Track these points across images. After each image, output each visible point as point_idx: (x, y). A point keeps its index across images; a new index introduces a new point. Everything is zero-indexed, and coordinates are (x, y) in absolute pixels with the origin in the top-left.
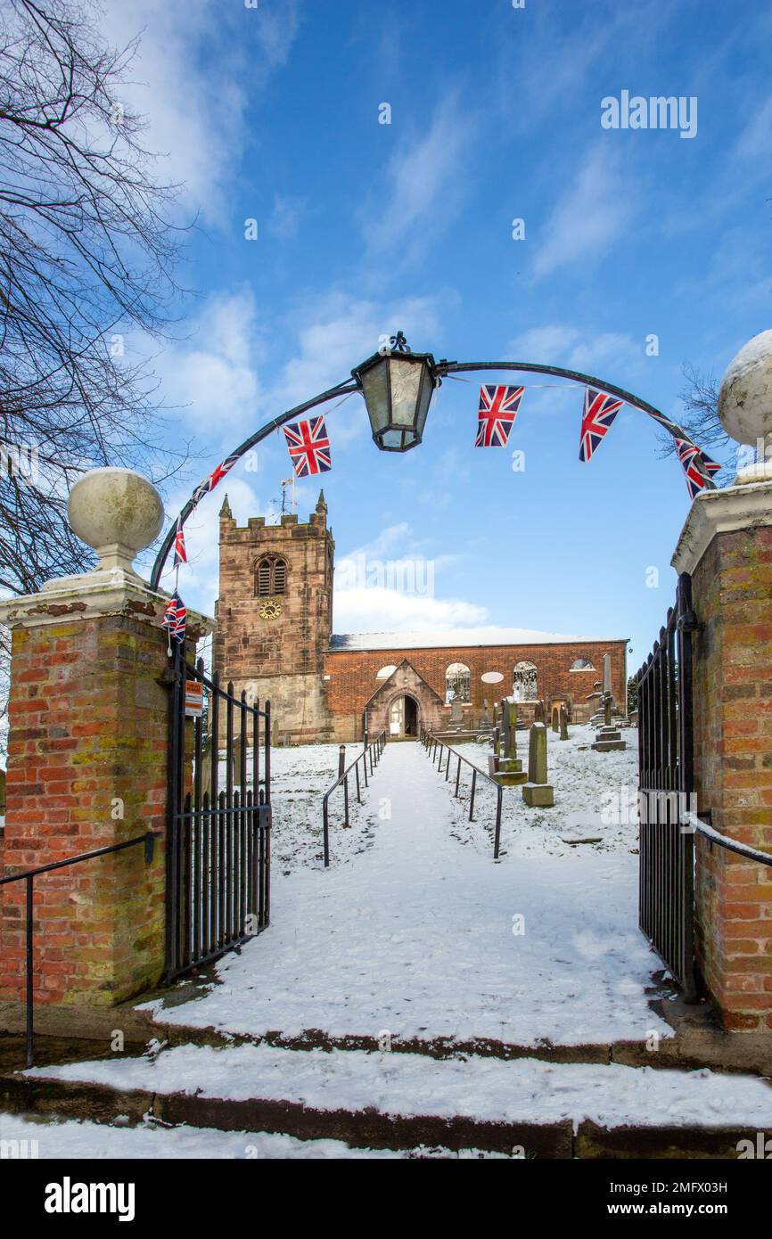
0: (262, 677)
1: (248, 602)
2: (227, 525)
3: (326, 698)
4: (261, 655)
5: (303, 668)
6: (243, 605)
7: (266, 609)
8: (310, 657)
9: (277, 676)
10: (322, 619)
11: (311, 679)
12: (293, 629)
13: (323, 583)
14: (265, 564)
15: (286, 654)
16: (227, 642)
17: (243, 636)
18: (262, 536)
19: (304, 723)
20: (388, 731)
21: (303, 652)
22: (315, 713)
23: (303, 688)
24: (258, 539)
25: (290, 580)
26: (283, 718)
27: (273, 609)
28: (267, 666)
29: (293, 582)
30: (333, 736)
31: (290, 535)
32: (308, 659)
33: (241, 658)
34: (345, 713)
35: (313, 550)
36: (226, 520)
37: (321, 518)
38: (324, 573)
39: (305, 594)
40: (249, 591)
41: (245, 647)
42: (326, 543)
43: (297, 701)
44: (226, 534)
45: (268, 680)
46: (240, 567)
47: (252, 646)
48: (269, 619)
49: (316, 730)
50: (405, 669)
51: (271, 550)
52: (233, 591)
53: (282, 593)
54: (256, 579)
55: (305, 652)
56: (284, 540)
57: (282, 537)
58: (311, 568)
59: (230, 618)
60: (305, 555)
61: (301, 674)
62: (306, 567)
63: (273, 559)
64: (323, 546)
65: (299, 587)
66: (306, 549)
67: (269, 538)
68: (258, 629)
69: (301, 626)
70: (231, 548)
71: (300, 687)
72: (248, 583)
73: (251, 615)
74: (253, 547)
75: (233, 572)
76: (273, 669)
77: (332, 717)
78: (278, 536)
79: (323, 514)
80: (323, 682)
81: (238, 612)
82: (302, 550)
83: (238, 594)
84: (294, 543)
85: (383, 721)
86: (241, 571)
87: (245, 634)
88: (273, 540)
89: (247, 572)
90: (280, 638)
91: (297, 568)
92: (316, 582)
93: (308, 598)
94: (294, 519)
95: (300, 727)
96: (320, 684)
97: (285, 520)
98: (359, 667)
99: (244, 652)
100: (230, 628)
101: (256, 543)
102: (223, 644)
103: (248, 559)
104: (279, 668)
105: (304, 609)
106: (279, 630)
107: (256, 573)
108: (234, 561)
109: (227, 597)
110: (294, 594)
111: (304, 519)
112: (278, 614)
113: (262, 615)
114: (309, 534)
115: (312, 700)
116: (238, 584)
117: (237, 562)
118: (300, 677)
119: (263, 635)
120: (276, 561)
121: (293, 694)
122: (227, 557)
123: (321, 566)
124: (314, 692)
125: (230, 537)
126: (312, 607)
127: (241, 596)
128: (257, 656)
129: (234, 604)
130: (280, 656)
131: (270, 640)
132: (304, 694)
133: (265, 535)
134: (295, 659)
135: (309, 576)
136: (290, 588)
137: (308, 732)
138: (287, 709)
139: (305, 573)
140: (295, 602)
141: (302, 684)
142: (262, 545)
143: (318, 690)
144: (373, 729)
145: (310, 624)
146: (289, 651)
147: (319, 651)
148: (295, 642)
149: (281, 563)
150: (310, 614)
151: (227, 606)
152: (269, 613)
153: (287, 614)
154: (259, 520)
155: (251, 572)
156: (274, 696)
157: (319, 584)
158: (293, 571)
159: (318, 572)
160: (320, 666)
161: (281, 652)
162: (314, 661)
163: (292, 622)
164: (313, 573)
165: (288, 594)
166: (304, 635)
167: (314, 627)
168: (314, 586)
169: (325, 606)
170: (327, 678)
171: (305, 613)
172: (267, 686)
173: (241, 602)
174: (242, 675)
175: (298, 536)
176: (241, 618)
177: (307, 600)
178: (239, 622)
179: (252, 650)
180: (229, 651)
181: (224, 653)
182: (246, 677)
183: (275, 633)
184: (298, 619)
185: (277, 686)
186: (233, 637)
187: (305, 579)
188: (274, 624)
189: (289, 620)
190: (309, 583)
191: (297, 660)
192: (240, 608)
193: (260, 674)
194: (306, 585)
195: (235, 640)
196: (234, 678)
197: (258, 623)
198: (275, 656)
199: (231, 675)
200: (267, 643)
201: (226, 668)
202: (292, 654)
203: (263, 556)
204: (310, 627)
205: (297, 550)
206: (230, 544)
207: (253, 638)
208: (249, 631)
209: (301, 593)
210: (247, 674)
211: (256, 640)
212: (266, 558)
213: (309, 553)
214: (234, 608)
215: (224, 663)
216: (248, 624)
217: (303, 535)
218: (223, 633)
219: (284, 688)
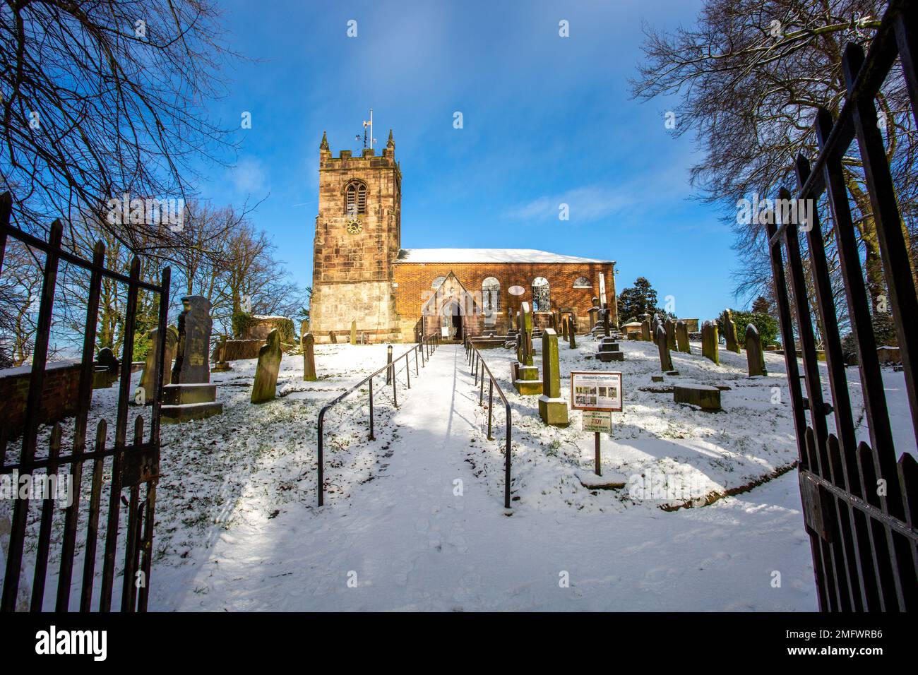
0: (349, 283)
1: (339, 219)
2: (325, 156)
3: (395, 303)
4: (348, 263)
5: (379, 276)
6: (335, 221)
7: (352, 225)
8: (383, 267)
9: (360, 282)
10: (392, 235)
11: (384, 285)
12: (371, 243)
13: (392, 205)
14: (352, 189)
15: (366, 263)
16: (325, 252)
17: (335, 247)
18: (349, 165)
19: (379, 324)
20: (440, 334)
21: (378, 262)
22: (387, 315)
23: (378, 294)
24: (347, 167)
25: (369, 202)
26: (362, 319)
27: (357, 225)
28: (352, 273)
29: (371, 204)
30: (400, 336)
31: (368, 166)
32: (382, 268)
33: (334, 266)
34: (409, 316)
35: (385, 178)
36: (324, 151)
37: (390, 152)
38: (393, 197)
39: (379, 213)
40: (340, 209)
41: (337, 257)
42: (394, 172)
43: (374, 304)
44: (324, 163)
45: (353, 286)
46: (334, 190)
47: (343, 256)
48: (354, 234)
49: (388, 330)
50: (451, 279)
51: (355, 176)
52: (329, 210)
53: (363, 212)
54: (345, 200)
55: (379, 262)
56: (364, 169)
57: (363, 166)
58: (384, 192)
59: (326, 232)
60: (379, 181)
61: (377, 281)
62: (380, 191)
63: (357, 184)
64: (392, 175)
65: (375, 208)
66: (380, 177)
67: (354, 167)
68: (346, 242)
69: (377, 240)
70: (328, 174)
71: (376, 292)
72: (339, 203)
73: (342, 230)
74: (343, 174)
75: (328, 194)
76: (356, 276)
77: (400, 319)
78: (361, 166)
79: (392, 149)
80: (393, 288)
81: (332, 227)
82: (377, 177)
83: (332, 212)
84: (372, 172)
85: (436, 325)
86: (334, 193)
87: (337, 245)
88: (357, 169)
89: (339, 195)
90: (361, 249)
91: (374, 192)
92: (388, 204)
93: (382, 218)
94: (371, 152)
95: (375, 328)
96: (390, 290)
97: (365, 154)
98: (419, 276)
99: (336, 261)
100: (326, 240)
101: (345, 170)
102: (321, 253)
103: (340, 184)
104: (361, 275)
105: (379, 226)
106: (361, 243)
107: (345, 195)
108: (330, 185)
109: (325, 214)
110: (371, 213)
111: (379, 153)
112: (360, 229)
113: (349, 230)
114: (383, 165)
115: (385, 305)
116: (332, 204)
117: (332, 185)
118: (376, 284)
119: (350, 247)
120: (359, 186)
121: (371, 299)
122: (325, 181)
123: (391, 191)
124: (387, 297)
125: (327, 166)
126: (385, 225)
127: (334, 214)
128: (345, 264)
129: (330, 221)
130: (362, 265)
131: (355, 252)
132: (379, 299)
133: (352, 164)
134: (372, 268)
135: (382, 199)
136: (369, 208)
137: (382, 332)
138: (367, 311)
139: (379, 197)
140: (372, 220)
141: (378, 290)
142: (349, 173)
143: (389, 296)
144: (429, 332)
145: (383, 239)
146: (368, 261)
147: (389, 262)
148: (372, 254)
149: (363, 188)
150: (383, 231)
151: (325, 222)
152: (354, 229)
153: (367, 230)
154: (347, 153)
155: (342, 194)
156: (357, 300)
157: (390, 206)
158: (371, 194)
159: (389, 196)
160: (390, 275)
161: (363, 261)
162: (386, 270)
163: (370, 237)
164: (386, 197)
165: (367, 213)
166: (379, 248)
167: (386, 242)
168: (386, 207)
169: (394, 224)
170: (396, 285)
171: (380, 229)
172: (352, 291)
173: (334, 218)
174: (335, 280)
175: (375, 166)
176: (334, 232)
177: (381, 219)
178: (332, 235)
179: (342, 259)
180: (325, 260)
181: (322, 261)
182: (338, 283)
183: (359, 245)
184: (375, 234)
185: (359, 291)
186: (328, 247)
187: (379, 202)
188: (357, 238)
189: (368, 235)
190: (382, 205)
191: (374, 268)
192: (333, 224)
193: (347, 280)
194: (380, 206)
195: (330, 250)
196: (329, 282)
197: (346, 237)
198: (358, 265)
199: (327, 280)
200: (352, 254)
201: (323, 274)
202: (371, 263)
203: (350, 181)
204: (383, 242)
205: (374, 177)
206: (328, 171)
207: (343, 249)
208: (340, 243)
209: (377, 213)
210: (339, 280)
211: (344, 251)
212: (352, 183)
213: (382, 180)
214: (329, 224)
215: (322, 270)
216: (339, 237)
217: (378, 166)
218: (321, 244)
219: (365, 293)
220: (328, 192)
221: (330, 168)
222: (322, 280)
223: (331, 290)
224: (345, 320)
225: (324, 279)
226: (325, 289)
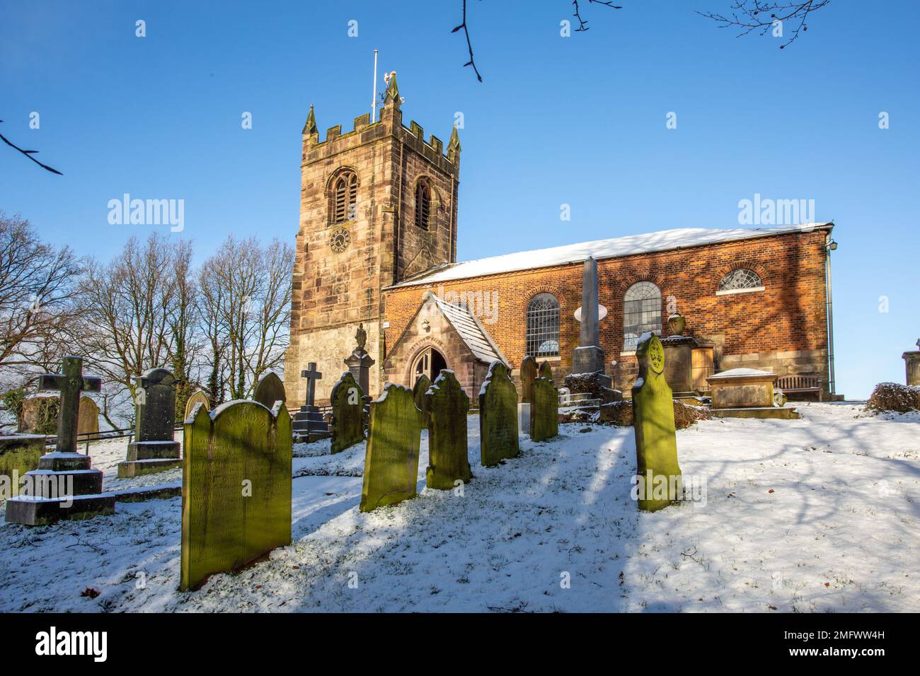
0: (331, 327)
1: (322, 234)
2: (309, 143)
4: (331, 298)
5: (367, 313)
6: (318, 238)
7: (337, 239)
8: (374, 297)
9: (343, 325)
11: (375, 326)
12: (359, 263)
13: (390, 196)
14: (341, 183)
15: (352, 295)
16: (304, 286)
17: (316, 277)
18: (336, 149)
21: (368, 291)
24: (333, 153)
25: (359, 199)
27: (343, 239)
28: (336, 313)
29: (362, 201)
31: (360, 142)
32: (372, 300)
33: (314, 304)
35: (380, 155)
36: (308, 136)
37: (389, 111)
38: (392, 182)
39: (372, 214)
40: (323, 219)
41: (318, 291)
42: (392, 142)
44: (307, 154)
45: (335, 332)
46: (316, 192)
47: (324, 289)
48: (338, 252)
51: (344, 164)
52: (310, 222)
54: (330, 203)
55: (370, 291)
56: (354, 148)
57: (353, 145)
58: (378, 180)
59: (307, 256)
60: (373, 163)
62: (373, 179)
63: (347, 176)
64: (390, 147)
65: (366, 207)
66: (374, 155)
67: (342, 149)
68: (330, 266)
69: (367, 257)
70: (311, 169)
72: (322, 209)
73: (325, 249)
74: (328, 164)
75: (310, 199)
76: (340, 316)
78: (350, 145)
80: (382, 330)
81: (314, 247)
82: (370, 157)
83: (314, 225)
84: (363, 150)
86: (317, 196)
87: (318, 274)
88: (345, 151)
89: (323, 196)
90: (347, 275)
91: (365, 182)
92: (383, 196)
93: (374, 220)
94: (365, 120)
96: (380, 332)
97: (356, 124)
99: (316, 297)
100: (306, 268)
101: (330, 158)
102: (300, 288)
103: (324, 180)
104: (346, 314)
105: (370, 234)
106: (347, 264)
107: (331, 196)
108: (312, 184)
109: (306, 229)
110: (362, 216)
112: (346, 244)
113: (333, 247)
114: (377, 136)
116: (314, 213)
117: (315, 186)
119: (333, 274)
120: (350, 177)
122: (308, 181)
123: (388, 176)
125: (310, 156)
126: (378, 233)
127: (317, 227)
128: (328, 300)
129: (311, 238)
130: (347, 299)
131: (339, 280)
133: (338, 147)
134: (360, 301)
135: (376, 190)
136: (358, 210)
139: (372, 188)
140: (362, 227)
142: (335, 160)
145: (375, 254)
146: (355, 291)
147: (382, 289)
148: (361, 279)
149: (354, 179)
150: (374, 240)
151: (305, 242)
152: (339, 245)
153: (355, 243)
154: (336, 129)
155: (326, 196)
157: (386, 199)
158: (362, 185)
159: (386, 183)
160: (382, 309)
161: (348, 293)
162: (377, 303)
163: (359, 253)
164: (380, 186)
165: (356, 217)
166: (369, 269)
167: (379, 259)
168: (380, 202)
170: (386, 325)
171: (371, 239)
172: (335, 340)
173: (317, 234)
174: (315, 325)
175: (367, 140)
176: (316, 254)
177: (373, 222)
178: (314, 259)
179: (324, 293)
180: (305, 298)
181: (301, 300)
182: (318, 329)
183: (344, 269)
184: (364, 248)
185: (343, 338)
186: (309, 279)
187: (372, 195)
188: (343, 257)
189: (356, 250)
190: (376, 199)
191: (362, 302)
192: (315, 242)
193: (330, 324)
194: (373, 202)
195: (310, 282)
196: (308, 330)
197: (329, 259)
198: (343, 299)
199: (306, 326)
200: (337, 283)
201: (301, 318)
202: (358, 295)
203: (337, 173)
204: (375, 258)
205: (366, 159)
206: (310, 165)
207: (325, 278)
208: (322, 270)
209: (369, 213)
210: (319, 325)
211: (326, 280)
212: (341, 176)
213: (377, 159)
214: (310, 243)
215: (299, 312)
216: (321, 261)
217: (371, 138)
218: (299, 275)
219: (350, 340)
220: (311, 195)
221: (314, 160)
222: (301, 328)
223: (310, 341)
224: (326, 383)
225: (303, 326)
226: (304, 340)
